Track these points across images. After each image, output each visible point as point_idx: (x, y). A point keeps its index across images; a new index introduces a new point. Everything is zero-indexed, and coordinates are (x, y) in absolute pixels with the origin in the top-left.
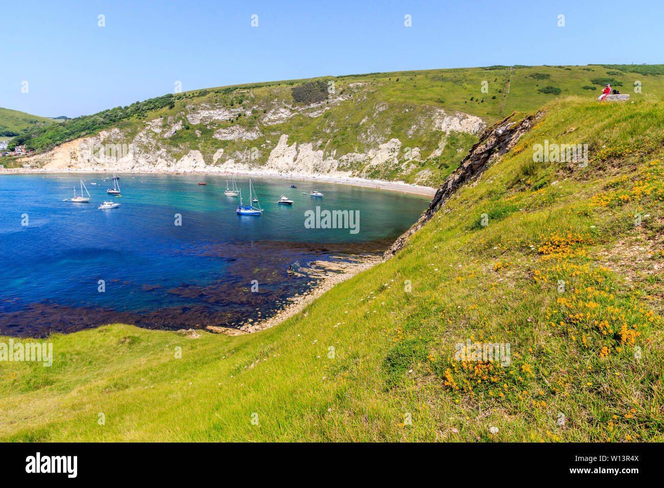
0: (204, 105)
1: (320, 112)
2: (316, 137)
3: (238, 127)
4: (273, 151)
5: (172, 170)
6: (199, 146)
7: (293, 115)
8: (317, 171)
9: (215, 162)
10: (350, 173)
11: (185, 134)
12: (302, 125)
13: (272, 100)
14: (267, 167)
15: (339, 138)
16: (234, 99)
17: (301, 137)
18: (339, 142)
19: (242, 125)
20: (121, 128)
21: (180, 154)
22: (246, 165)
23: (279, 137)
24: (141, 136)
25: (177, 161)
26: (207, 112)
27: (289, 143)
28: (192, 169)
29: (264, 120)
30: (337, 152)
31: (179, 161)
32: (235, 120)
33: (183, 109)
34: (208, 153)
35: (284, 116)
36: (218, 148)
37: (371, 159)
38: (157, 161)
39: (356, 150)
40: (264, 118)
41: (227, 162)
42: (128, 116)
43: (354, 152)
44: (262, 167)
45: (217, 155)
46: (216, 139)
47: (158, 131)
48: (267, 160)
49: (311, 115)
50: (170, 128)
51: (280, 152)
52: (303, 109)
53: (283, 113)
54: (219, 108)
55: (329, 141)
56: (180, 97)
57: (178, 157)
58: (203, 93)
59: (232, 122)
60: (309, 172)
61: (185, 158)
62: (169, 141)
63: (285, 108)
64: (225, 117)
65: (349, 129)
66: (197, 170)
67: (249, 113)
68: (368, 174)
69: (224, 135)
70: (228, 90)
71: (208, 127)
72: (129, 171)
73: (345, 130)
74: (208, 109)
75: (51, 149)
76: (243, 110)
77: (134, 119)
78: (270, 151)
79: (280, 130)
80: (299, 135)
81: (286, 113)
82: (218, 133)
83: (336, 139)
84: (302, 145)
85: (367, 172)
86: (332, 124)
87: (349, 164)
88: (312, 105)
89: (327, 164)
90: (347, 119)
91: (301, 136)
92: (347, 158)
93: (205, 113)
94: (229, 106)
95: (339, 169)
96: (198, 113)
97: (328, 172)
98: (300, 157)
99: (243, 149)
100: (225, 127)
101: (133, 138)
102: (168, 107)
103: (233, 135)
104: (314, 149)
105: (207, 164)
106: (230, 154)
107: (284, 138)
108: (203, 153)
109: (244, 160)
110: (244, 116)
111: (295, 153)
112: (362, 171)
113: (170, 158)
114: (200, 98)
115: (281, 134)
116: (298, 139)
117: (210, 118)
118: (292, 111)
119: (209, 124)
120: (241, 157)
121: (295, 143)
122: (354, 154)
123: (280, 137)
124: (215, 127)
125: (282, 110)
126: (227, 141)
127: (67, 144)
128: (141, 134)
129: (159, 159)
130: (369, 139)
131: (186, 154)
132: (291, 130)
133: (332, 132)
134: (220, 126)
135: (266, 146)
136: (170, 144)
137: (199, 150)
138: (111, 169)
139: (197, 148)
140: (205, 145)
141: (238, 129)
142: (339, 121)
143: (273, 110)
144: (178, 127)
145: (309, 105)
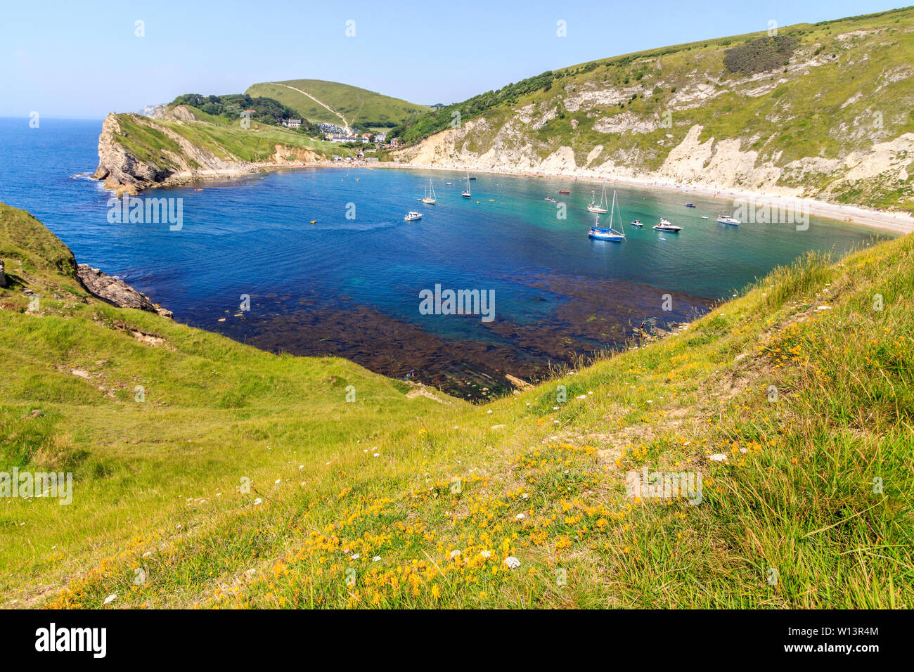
0: (588, 84)
1: (767, 87)
2: (751, 128)
3: (629, 115)
4: (674, 151)
5: (534, 171)
6: (573, 141)
7: (718, 93)
8: (741, 184)
9: (588, 163)
10: (801, 190)
11: (558, 125)
12: (730, 109)
13: (689, 71)
14: (660, 174)
15: (793, 132)
16: (631, 73)
17: (724, 130)
18: (791, 138)
19: (636, 111)
20: (487, 118)
21: (548, 150)
22: (630, 170)
23: (687, 128)
24: (508, 129)
25: (542, 160)
26: (590, 94)
27: (702, 139)
28: (559, 171)
29: (670, 103)
30: (783, 155)
31: (545, 161)
32: (626, 104)
33: (561, 91)
34: (582, 150)
35: (703, 96)
36: (595, 144)
37: (847, 169)
38: (519, 159)
39: (822, 153)
40: (670, 100)
41: (604, 165)
42: (497, 103)
43: (817, 156)
44: (652, 173)
45: (593, 155)
46: (596, 132)
47: (527, 120)
48: (662, 163)
49: (750, 93)
50: (542, 116)
51: (685, 152)
52: (738, 83)
53: (702, 91)
54: (608, 88)
55: (773, 136)
56: (559, 75)
57: (544, 155)
58: (590, 67)
59: (622, 107)
60: (726, 184)
61: (553, 156)
62: (538, 134)
63: (708, 83)
64: (614, 100)
65: (816, 116)
66: (565, 173)
67: (648, 93)
68: (836, 194)
69: (607, 126)
70: (625, 61)
71: (589, 116)
72: (489, 170)
73: (808, 118)
74: (593, 90)
75: (419, 143)
76: (641, 89)
77: (502, 107)
78: (669, 150)
79: (693, 118)
80: (722, 125)
81: (709, 90)
82: (600, 123)
83: (786, 133)
84: (723, 142)
85: (836, 190)
86: (786, 107)
87: (802, 176)
88: (756, 77)
89: (761, 173)
90: (817, 98)
91: (724, 127)
92: (800, 166)
93: (587, 96)
94: (622, 84)
95: (780, 183)
96: (579, 96)
97: (759, 187)
98: (715, 160)
99: (630, 147)
100: (611, 115)
101: (498, 131)
102: (543, 89)
103: (620, 126)
104: (743, 148)
105: (578, 166)
106: (611, 154)
107: (696, 130)
108: (575, 150)
109: (628, 162)
110: (641, 97)
111: (710, 153)
112: (824, 189)
113: (535, 155)
114: (585, 75)
115: (692, 125)
116: (718, 133)
117: (593, 102)
118: (718, 87)
119: (590, 111)
120: (625, 157)
121: (712, 139)
122: (817, 159)
123: (689, 129)
124: (597, 116)
125: (702, 87)
126: (610, 135)
127: (434, 136)
128: (507, 125)
129: (523, 157)
130: (853, 134)
131: (554, 151)
132: (710, 118)
133: (781, 122)
134: (604, 114)
135: (665, 143)
136: (538, 138)
137: (571, 146)
138: (471, 167)
139: (569, 144)
140: (581, 139)
141: (628, 118)
142: (801, 103)
143: (687, 88)
144: (550, 116)
145: (750, 76)
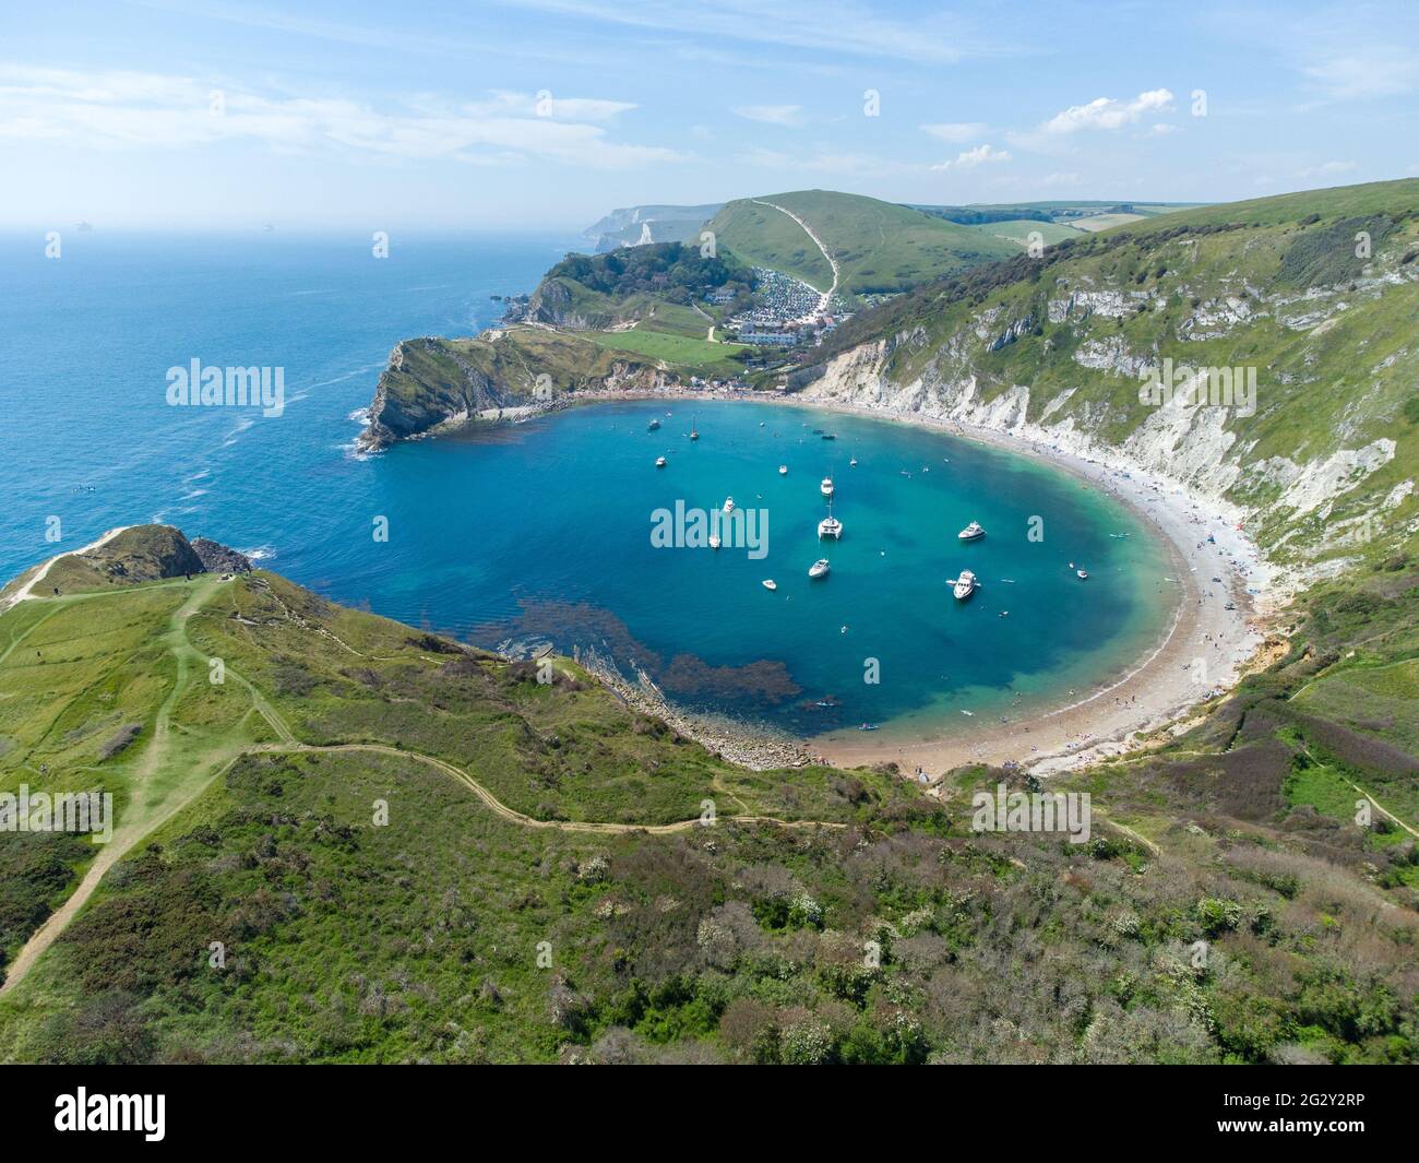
0: (1086, 277)
1: (1318, 313)
3: (1122, 341)
4: (1156, 412)
6: (1036, 377)
7: (1254, 317)
9: (1043, 418)
11: (1028, 344)
12: (1252, 349)
14: (1122, 451)
16: (1155, 263)
19: (1132, 336)
21: (997, 389)
22: (1087, 439)
24: (953, 344)
26: (1086, 296)
29: (1184, 326)
30: (1256, 447)
31: (987, 406)
32: (1126, 320)
33: (1050, 285)
34: (1043, 395)
35: (1233, 319)
36: (1066, 386)
39: (1297, 454)
40: (1185, 321)
41: (1061, 424)
43: (1290, 455)
44: (1113, 448)
45: (1055, 405)
46: (1076, 363)
47: (983, 334)
48: (1133, 431)
49: (1293, 322)
50: (1004, 329)
51: (1170, 416)
52: (1285, 301)
53: (1233, 311)
54: (1112, 288)
57: (990, 396)
59: (1121, 324)
61: (999, 400)
62: (990, 360)
63: (1243, 296)
64: (1113, 311)
67: (1161, 304)
69: (1092, 355)
71: (1074, 333)
73: (1329, 383)
74: (1090, 289)
76: (1155, 296)
82: (1085, 348)
83: (1289, 406)
88: (1312, 294)
92: (1263, 469)
93: (1080, 299)
94: (1134, 282)
95: (1229, 494)
96: (1070, 298)
98: (1190, 440)
99: (1100, 399)
100: (1103, 337)
101: (938, 348)
102: (1027, 280)
103: (1105, 359)
104: (1225, 425)
105: (1030, 420)
106: (1076, 406)
108: (1033, 394)
109: (1089, 425)
110: (1149, 311)
111: (1189, 426)
117: (1087, 310)
118: (1256, 307)
119: (1079, 326)
120: (1089, 416)
122: (1287, 461)
124: (1085, 335)
126: (1090, 371)
131: (1005, 392)
134: (1095, 332)
136: (990, 366)
137: (1030, 387)
139: (1029, 383)
140: (1049, 376)
141: (1118, 346)
144: (1019, 328)
145: (1303, 292)
